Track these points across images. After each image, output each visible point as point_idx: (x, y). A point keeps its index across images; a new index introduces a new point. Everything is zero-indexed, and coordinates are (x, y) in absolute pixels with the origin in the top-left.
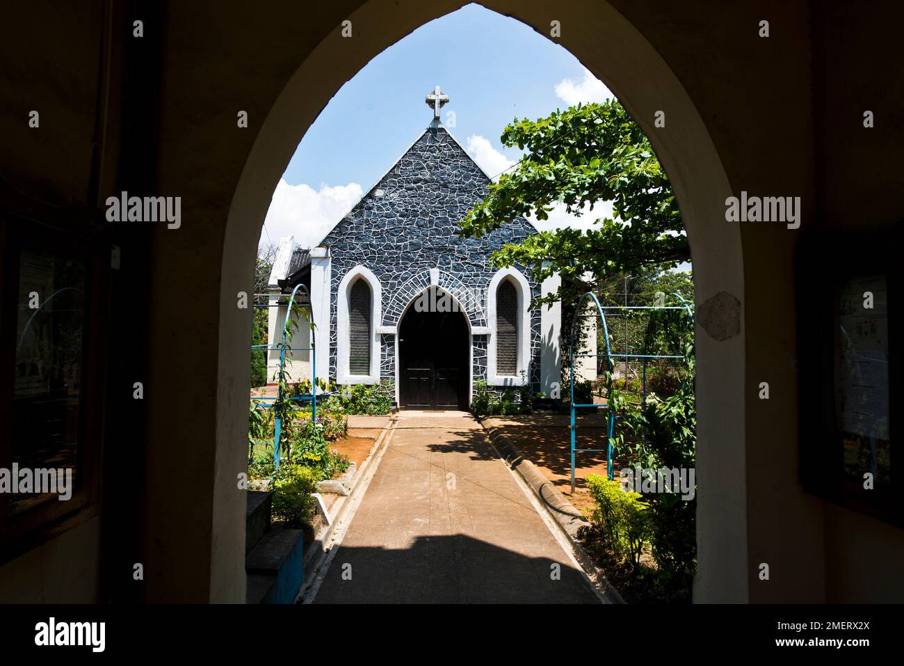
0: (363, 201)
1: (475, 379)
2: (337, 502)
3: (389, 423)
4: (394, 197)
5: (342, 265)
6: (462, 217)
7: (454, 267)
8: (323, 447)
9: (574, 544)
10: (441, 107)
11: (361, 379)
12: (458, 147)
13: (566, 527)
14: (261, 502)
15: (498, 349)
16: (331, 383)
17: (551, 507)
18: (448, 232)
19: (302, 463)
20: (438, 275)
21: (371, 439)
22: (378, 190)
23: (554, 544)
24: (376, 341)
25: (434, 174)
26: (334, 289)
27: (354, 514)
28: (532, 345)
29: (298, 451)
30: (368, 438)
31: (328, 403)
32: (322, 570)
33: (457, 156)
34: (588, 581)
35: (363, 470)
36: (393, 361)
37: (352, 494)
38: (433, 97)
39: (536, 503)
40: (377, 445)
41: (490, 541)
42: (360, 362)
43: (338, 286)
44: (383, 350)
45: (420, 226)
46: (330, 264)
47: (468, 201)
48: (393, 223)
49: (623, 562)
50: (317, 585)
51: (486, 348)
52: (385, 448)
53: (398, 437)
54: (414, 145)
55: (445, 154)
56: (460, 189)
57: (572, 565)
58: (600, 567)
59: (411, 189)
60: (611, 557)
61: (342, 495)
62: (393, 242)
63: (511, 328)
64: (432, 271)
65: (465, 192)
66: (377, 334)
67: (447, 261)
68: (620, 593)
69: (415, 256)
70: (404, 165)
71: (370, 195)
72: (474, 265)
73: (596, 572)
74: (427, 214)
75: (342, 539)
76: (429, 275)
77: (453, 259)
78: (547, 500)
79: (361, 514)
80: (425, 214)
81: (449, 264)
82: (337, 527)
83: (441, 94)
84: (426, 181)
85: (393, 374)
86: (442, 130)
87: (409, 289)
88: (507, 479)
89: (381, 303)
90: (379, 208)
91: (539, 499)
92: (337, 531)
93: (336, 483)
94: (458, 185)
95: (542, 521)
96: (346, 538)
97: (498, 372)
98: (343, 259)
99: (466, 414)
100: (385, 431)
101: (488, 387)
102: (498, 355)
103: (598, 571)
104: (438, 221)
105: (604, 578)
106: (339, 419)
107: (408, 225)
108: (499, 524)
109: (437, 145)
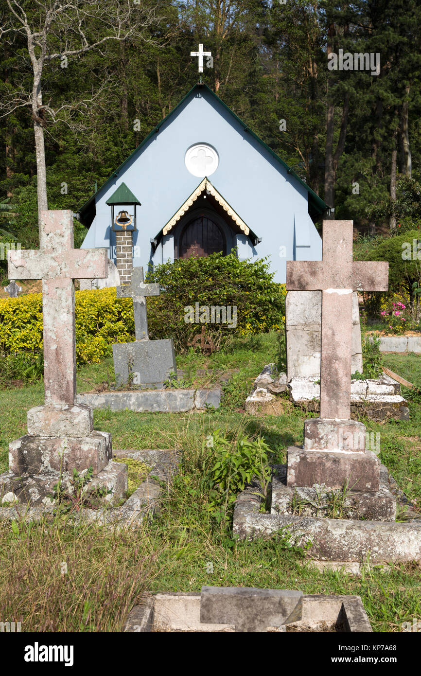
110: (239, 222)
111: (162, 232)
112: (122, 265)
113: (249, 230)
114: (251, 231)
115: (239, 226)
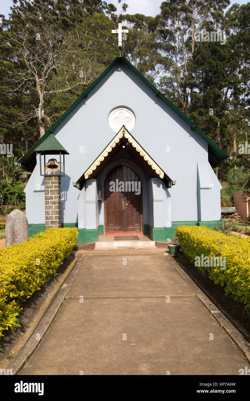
110: (154, 167)
111: (83, 176)
112: (50, 206)
113: (164, 173)
114: (165, 175)
115: (155, 170)
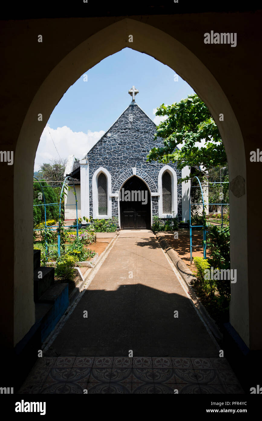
0: (102, 139)
1: (153, 215)
2: (88, 271)
3: (115, 236)
4: (116, 136)
5: (94, 167)
6: (146, 144)
7: (143, 166)
8: (82, 247)
9: (189, 287)
10: (135, 95)
11: (103, 217)
12: (143, 113)
13: (186, 280)
14: (49, 271)
15: (163, 202)
16: (90, 219)
17: (181, 271)
18: (140, 151)
19: (72, 254)
20: (136, 170)
21: (106, 243)
22: (109, 134)
23: (180, 287)
24: (110, 200)
25: (133, 125)
26: (91, 178)
27: (95, 275)
28: (178, 200)
29: (71, 249)
30: (105, 242)
31: (89, 228)
32: (78, 300)
33: (143, 117)
34: (192, 303)
35: (101, 257)
36: (117, 209)
37: (95, 267)
38: (131, 91)
39: (175, 269)
40: (109, 245)
41: (151, 286)
42: (103, 209)
43: (92, 176)
44: (113, 204)
45: (127, 149)
46: (88, 167)
47: (148, 137)
48: (115, 148)
49: (208, 295)
50: (74, 307)
51: (158, 202)
52: (112, 246)
53: (118, 242)
54: (124, 113)
55: (138, 117)
56: (144, 132)
57: (186, 296)
58: (198, 296)
59: (123, 133)
60: (204, 292)
61: (90, 267)
62: (116, 156)
63: (169, 193)
64: (133, 168)
65: (147, 133)
66: (110, 197)
67: (140, 164)
68: (205, 308)
69: (125, 162)
70: (120, 122)
71: (105, 136)
72: (152, 165)
73: (197, 299)
74: (130, 144)
75: (88, 287)
76: (132, 170)
77: (142, 163)
78: (180, 268)
79: (97, 275)
80: (129, 143)
81: (141, 165)
82: (87, 281)
83: (135, 89)
84: (129, 129)
85: (117, 214)
86: (136, 105)
87: (123, 177)
88: (163, 259)
89: (111, 183)
90: (109, 142)
91: (176, 267)
92: (87, 283)
93: (88, 263)
94: (144, 130)
95: (176, 277)
96: (89, 286)
97: (164, 212)
98: (94, 164)
99: (149, 231)
100: (113, 239)
101: (159, 219)
102: (163, 205)
103: (198, 299)
104: (135, 146)
105: (200, 301)
106: (92, 234)
107: (122, 148)
108: (156, 279)
109: (134, 112)
